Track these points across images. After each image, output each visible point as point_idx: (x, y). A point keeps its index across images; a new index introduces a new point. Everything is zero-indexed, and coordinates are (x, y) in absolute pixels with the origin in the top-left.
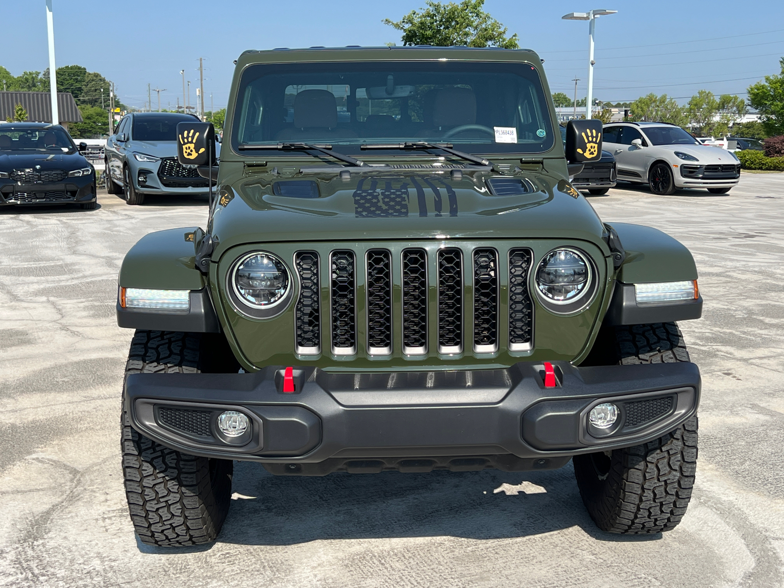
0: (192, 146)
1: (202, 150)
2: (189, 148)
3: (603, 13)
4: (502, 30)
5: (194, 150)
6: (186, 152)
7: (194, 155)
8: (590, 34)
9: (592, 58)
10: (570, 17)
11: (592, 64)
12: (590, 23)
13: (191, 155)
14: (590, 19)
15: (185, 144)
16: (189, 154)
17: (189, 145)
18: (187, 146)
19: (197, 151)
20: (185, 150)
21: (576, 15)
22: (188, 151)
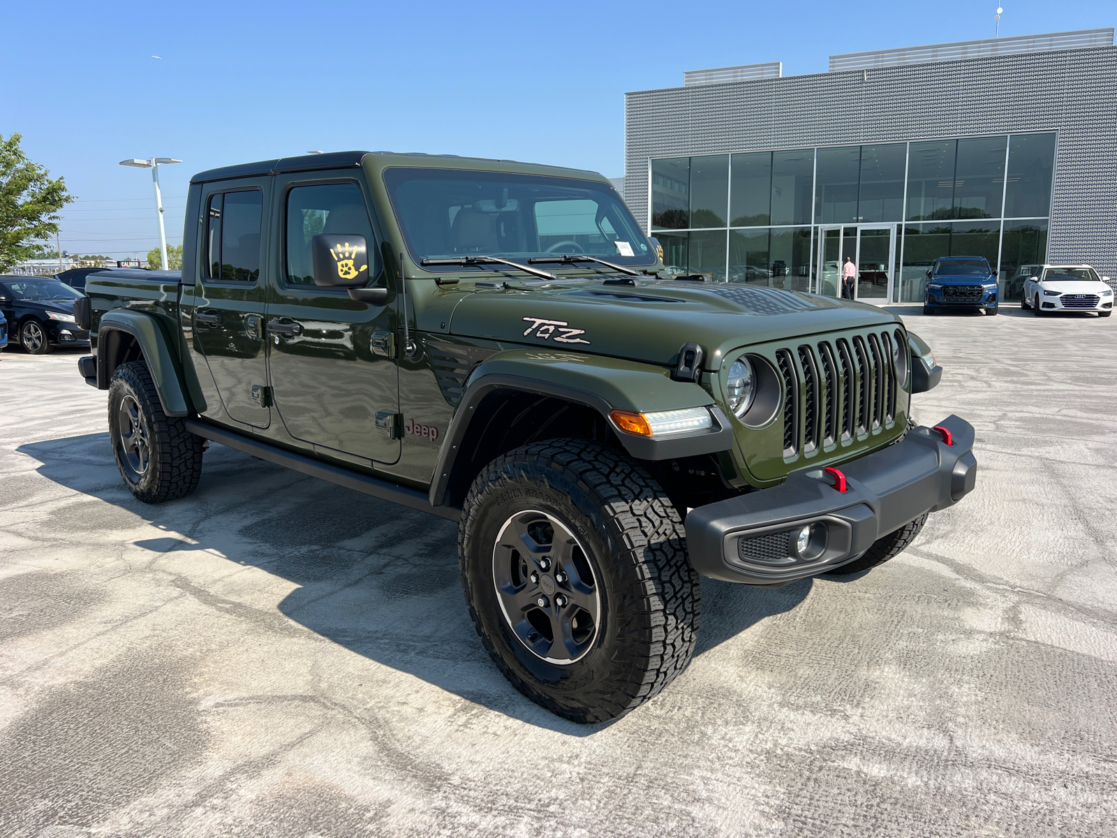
0: (351, 263)
1: (364, 267)
2: (347, 265)
3: (166, 161)
4: (42, 172)
5: (353, 268)
6: (342, 270)
7: (353, 274)
8: (154, 181)
9: (160, 206)
10: (130, 163)
11: (161, 211)
12: (153, 170)
13: (349, 273)
14: (152, 168)
15: (340, 260)
16: (346, 273)
17: (346, 261)
18: (344, 262)
19: (357, 269)
20: (340, 268)
21: (136, 161)
22: (345, 269)
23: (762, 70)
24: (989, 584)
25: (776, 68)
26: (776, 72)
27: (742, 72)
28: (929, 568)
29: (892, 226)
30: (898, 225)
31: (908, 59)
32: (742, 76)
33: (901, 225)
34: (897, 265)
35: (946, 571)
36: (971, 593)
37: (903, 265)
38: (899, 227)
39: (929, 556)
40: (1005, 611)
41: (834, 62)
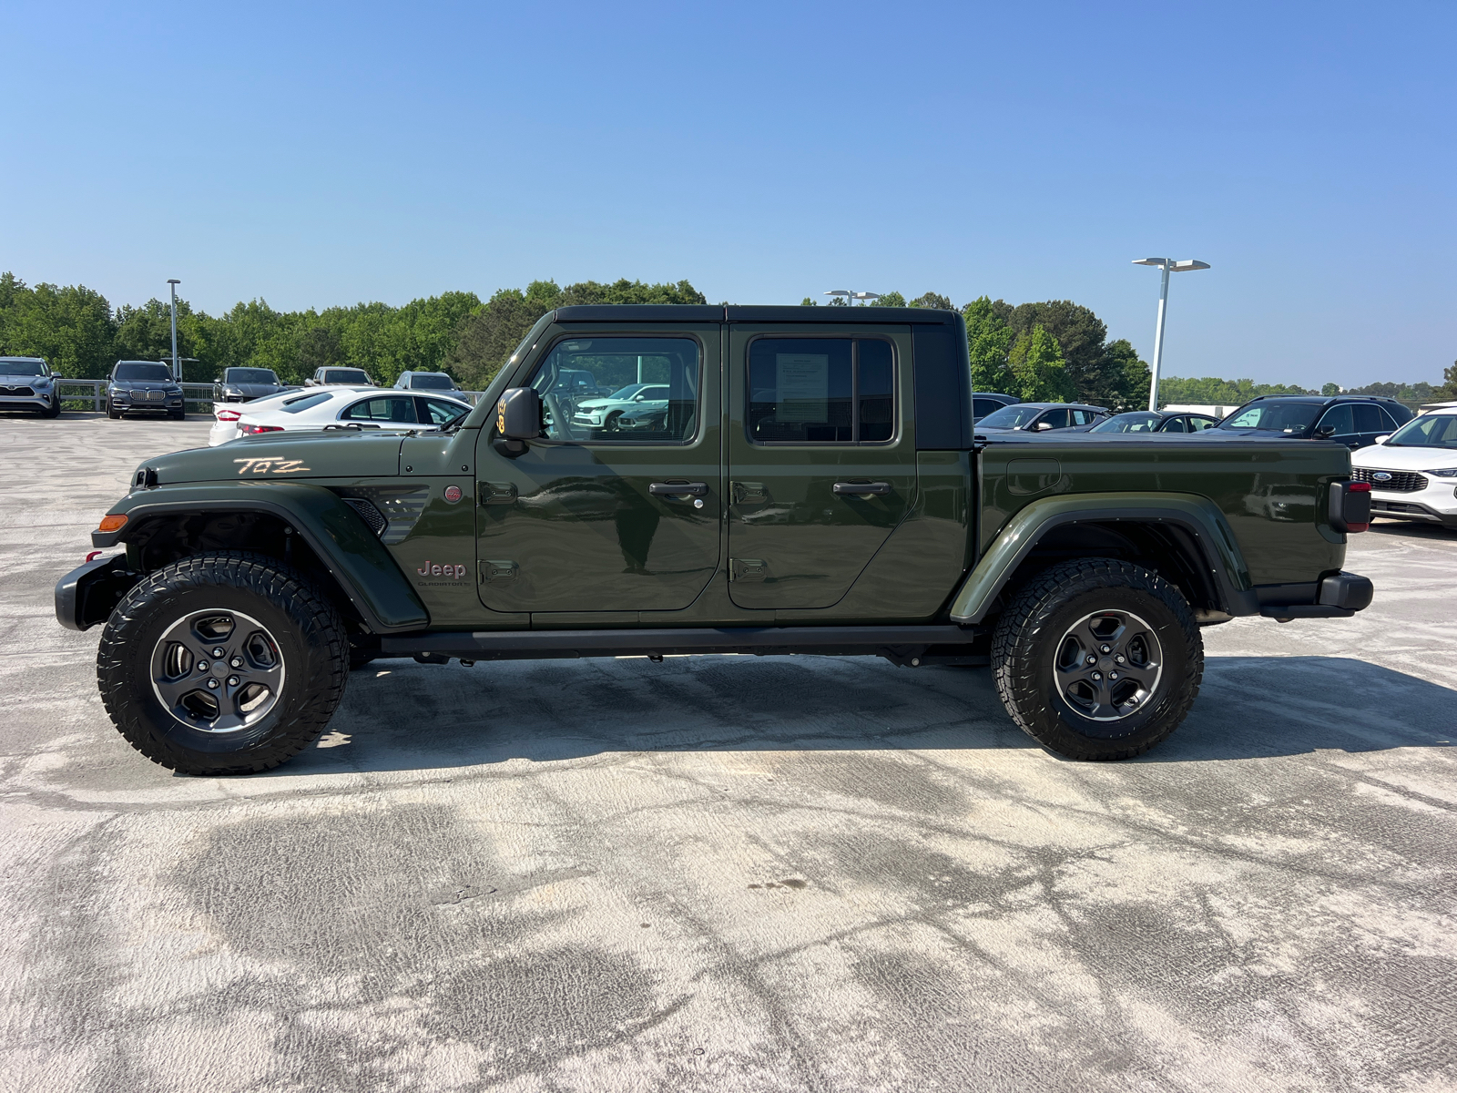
24: (25, 794)
28: (100, 793)
35: (79, 795)
36: (50, 780)
39: (100, 807)
40: (17, 773)
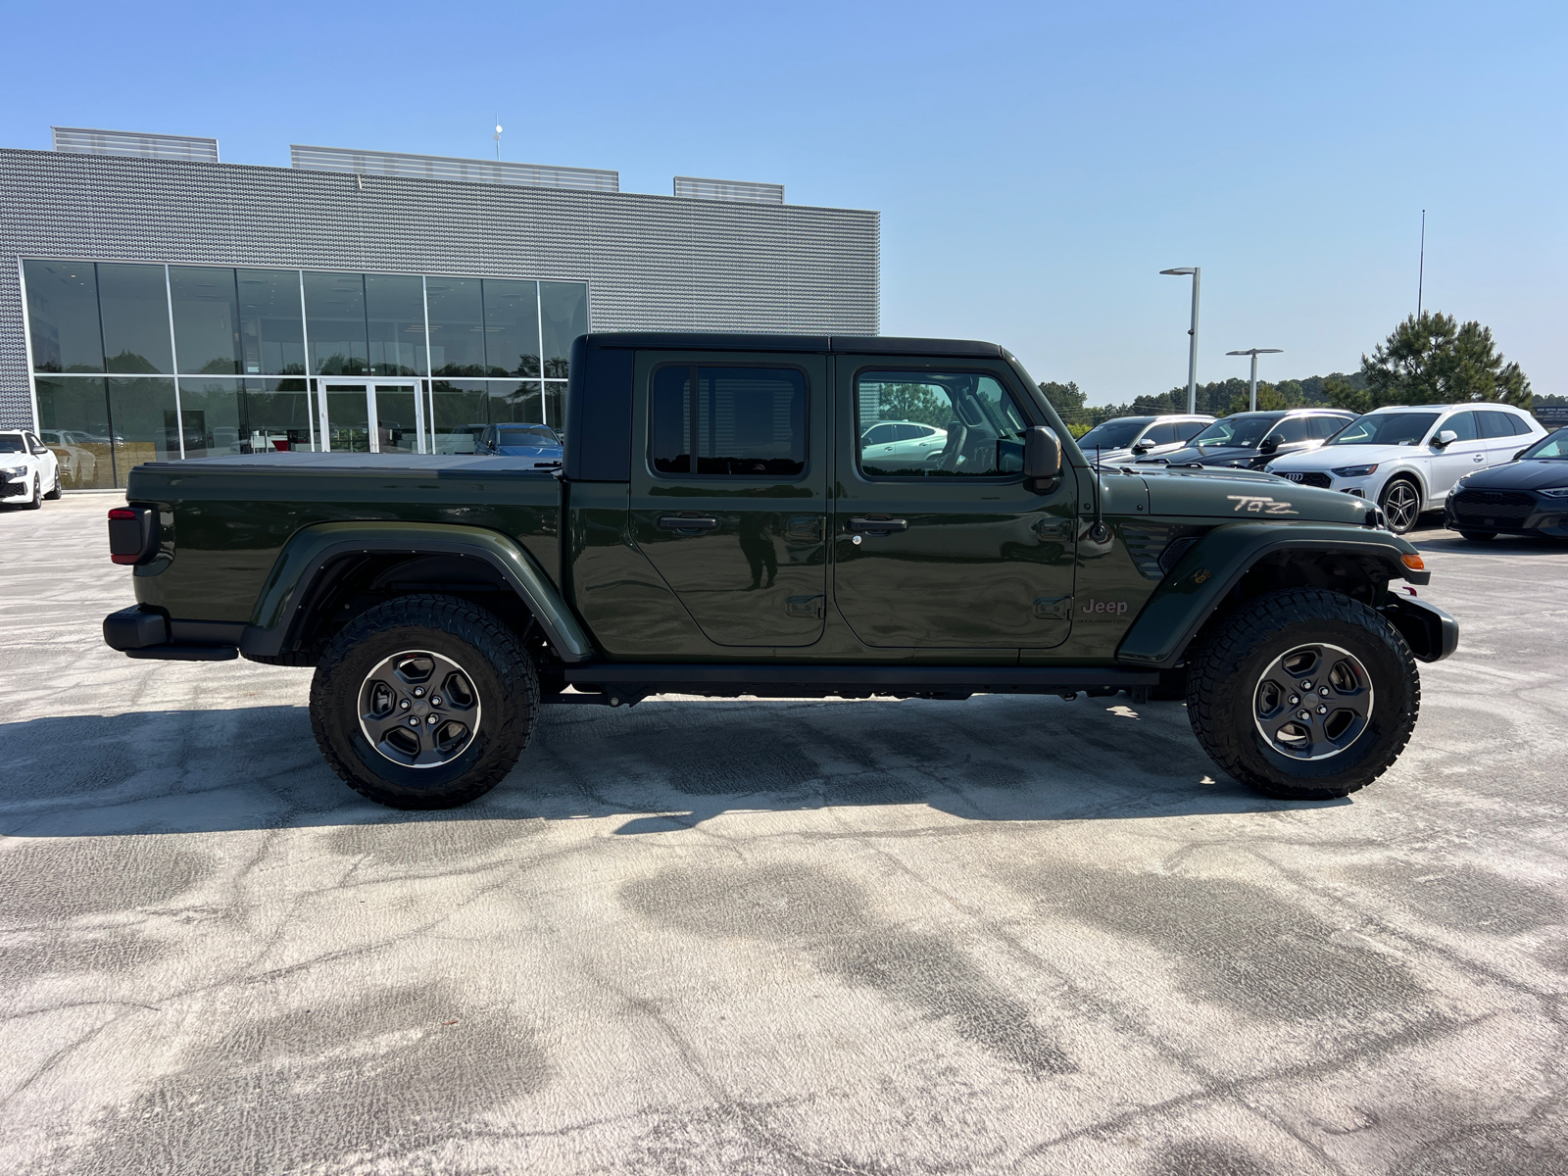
23: (189, 146)
25: (211, 147)
26: (211, 153)
27: (154, 143)
29: (415, 382)
30: (423, 381)
31: (397, 167)
32: (155, 149)
33: (427, 381)
34: (428, 431)
37: (436, 433)
38: (425, 383)
41: (298, 154)
